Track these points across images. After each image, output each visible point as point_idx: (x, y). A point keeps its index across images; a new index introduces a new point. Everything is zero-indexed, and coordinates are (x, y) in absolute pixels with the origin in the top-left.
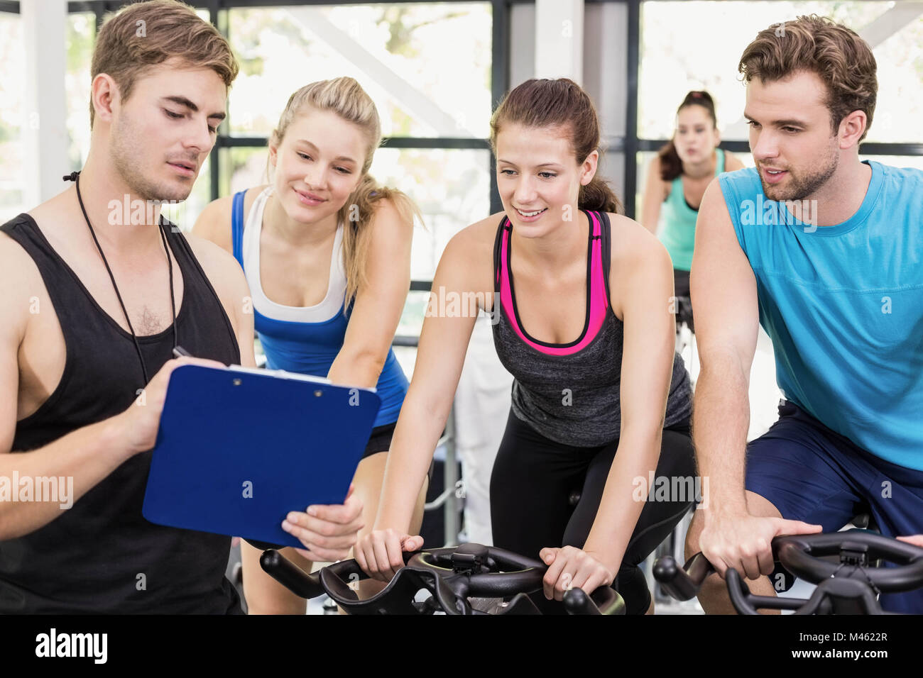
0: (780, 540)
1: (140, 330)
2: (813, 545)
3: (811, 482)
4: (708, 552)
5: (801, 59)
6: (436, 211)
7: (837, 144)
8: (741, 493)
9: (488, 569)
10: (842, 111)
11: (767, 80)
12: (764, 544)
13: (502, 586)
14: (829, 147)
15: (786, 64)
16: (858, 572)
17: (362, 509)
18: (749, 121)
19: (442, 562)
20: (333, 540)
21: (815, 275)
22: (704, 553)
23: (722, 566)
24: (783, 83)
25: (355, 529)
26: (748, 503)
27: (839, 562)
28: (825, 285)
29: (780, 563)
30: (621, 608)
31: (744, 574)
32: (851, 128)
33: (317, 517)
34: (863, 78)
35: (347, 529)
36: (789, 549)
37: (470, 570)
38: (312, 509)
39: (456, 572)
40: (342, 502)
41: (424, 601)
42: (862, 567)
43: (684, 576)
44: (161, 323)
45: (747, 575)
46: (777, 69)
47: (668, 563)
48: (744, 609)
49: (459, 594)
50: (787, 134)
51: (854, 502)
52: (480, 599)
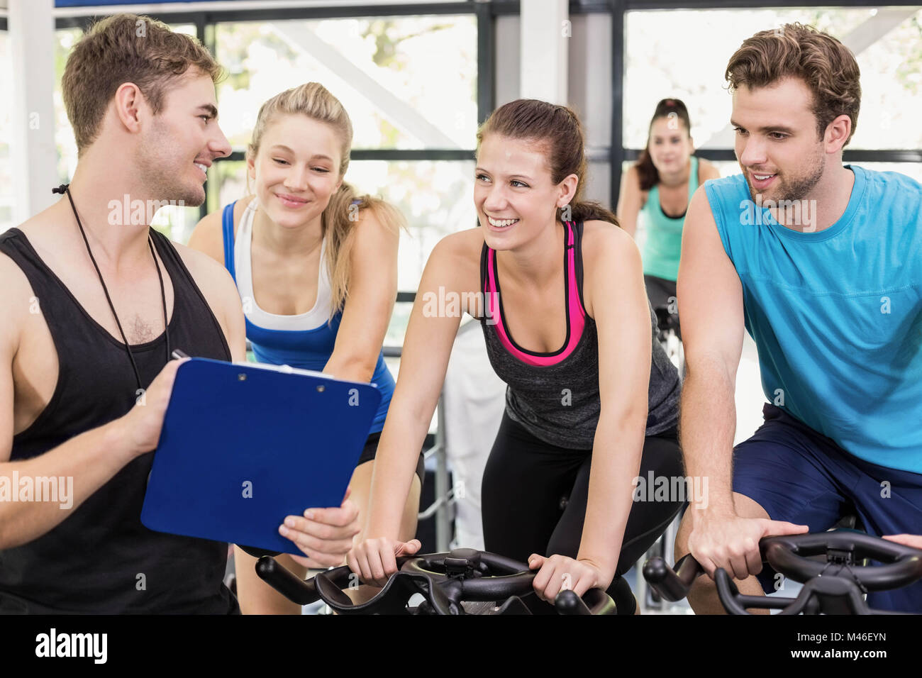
0: (768, 541)
1: (132, 339)
2: (800, 545)
3: (798, 483)
4: (696, 553)
5: (787, 65)
6: (422, 224)
7: (823, 149)
8: (729, 495)
9: (480, 573)
10: (828, 117)
11: (754, 87)
12: (752, 544)
13: (494, 589)
14: (816, 152)
15: (773, 71)
16: (845, 570)
17: (358, 514)
18: (735, 128)
19: (435, 567)
20: (329, 545)
21: (801, 279)
22: (693, 554)
23: (711, 566)
24: (770, 89)
25: (352, 533)
26: (736, 505)
27: (826, 562)
28: (811, 289)
29: (768, 563)
30: (612, 608)
31: (733, 574)
32: (836, 133)
33: (314, 520)
34: (847, 84)
35: (343, 532)
36: (776, 549)
37: (463, 575)
38: (309, 512)
39: (449, 576)
40: (338, 505)
41: (417, 606)
42: (849, 566)
43: (674, 577)
44: (152, 332)
45: (735, 575)
46: (764, 76)
47: (658, 564)
48: (734, 609)
49: (452, 598)
50: (773, 140)
51: (840, 503)
52: (473, 603)
